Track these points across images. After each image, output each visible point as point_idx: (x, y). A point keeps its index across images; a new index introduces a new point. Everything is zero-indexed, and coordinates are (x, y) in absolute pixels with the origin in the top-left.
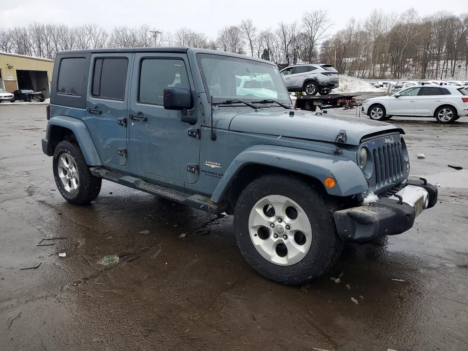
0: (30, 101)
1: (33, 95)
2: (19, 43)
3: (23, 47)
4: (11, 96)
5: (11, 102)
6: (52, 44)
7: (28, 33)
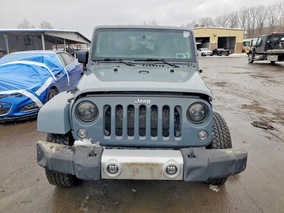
0: (221, 55)
1: (223, 52)
2: (232, 21)
3: (234, 23)
4: (211, 53)
5: (211, 56)
6: (252, 19)
7: (239, 15)
